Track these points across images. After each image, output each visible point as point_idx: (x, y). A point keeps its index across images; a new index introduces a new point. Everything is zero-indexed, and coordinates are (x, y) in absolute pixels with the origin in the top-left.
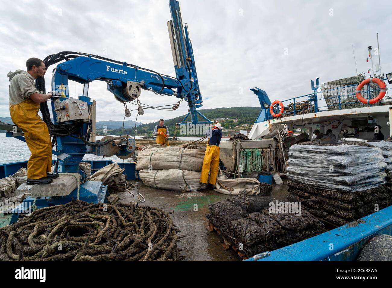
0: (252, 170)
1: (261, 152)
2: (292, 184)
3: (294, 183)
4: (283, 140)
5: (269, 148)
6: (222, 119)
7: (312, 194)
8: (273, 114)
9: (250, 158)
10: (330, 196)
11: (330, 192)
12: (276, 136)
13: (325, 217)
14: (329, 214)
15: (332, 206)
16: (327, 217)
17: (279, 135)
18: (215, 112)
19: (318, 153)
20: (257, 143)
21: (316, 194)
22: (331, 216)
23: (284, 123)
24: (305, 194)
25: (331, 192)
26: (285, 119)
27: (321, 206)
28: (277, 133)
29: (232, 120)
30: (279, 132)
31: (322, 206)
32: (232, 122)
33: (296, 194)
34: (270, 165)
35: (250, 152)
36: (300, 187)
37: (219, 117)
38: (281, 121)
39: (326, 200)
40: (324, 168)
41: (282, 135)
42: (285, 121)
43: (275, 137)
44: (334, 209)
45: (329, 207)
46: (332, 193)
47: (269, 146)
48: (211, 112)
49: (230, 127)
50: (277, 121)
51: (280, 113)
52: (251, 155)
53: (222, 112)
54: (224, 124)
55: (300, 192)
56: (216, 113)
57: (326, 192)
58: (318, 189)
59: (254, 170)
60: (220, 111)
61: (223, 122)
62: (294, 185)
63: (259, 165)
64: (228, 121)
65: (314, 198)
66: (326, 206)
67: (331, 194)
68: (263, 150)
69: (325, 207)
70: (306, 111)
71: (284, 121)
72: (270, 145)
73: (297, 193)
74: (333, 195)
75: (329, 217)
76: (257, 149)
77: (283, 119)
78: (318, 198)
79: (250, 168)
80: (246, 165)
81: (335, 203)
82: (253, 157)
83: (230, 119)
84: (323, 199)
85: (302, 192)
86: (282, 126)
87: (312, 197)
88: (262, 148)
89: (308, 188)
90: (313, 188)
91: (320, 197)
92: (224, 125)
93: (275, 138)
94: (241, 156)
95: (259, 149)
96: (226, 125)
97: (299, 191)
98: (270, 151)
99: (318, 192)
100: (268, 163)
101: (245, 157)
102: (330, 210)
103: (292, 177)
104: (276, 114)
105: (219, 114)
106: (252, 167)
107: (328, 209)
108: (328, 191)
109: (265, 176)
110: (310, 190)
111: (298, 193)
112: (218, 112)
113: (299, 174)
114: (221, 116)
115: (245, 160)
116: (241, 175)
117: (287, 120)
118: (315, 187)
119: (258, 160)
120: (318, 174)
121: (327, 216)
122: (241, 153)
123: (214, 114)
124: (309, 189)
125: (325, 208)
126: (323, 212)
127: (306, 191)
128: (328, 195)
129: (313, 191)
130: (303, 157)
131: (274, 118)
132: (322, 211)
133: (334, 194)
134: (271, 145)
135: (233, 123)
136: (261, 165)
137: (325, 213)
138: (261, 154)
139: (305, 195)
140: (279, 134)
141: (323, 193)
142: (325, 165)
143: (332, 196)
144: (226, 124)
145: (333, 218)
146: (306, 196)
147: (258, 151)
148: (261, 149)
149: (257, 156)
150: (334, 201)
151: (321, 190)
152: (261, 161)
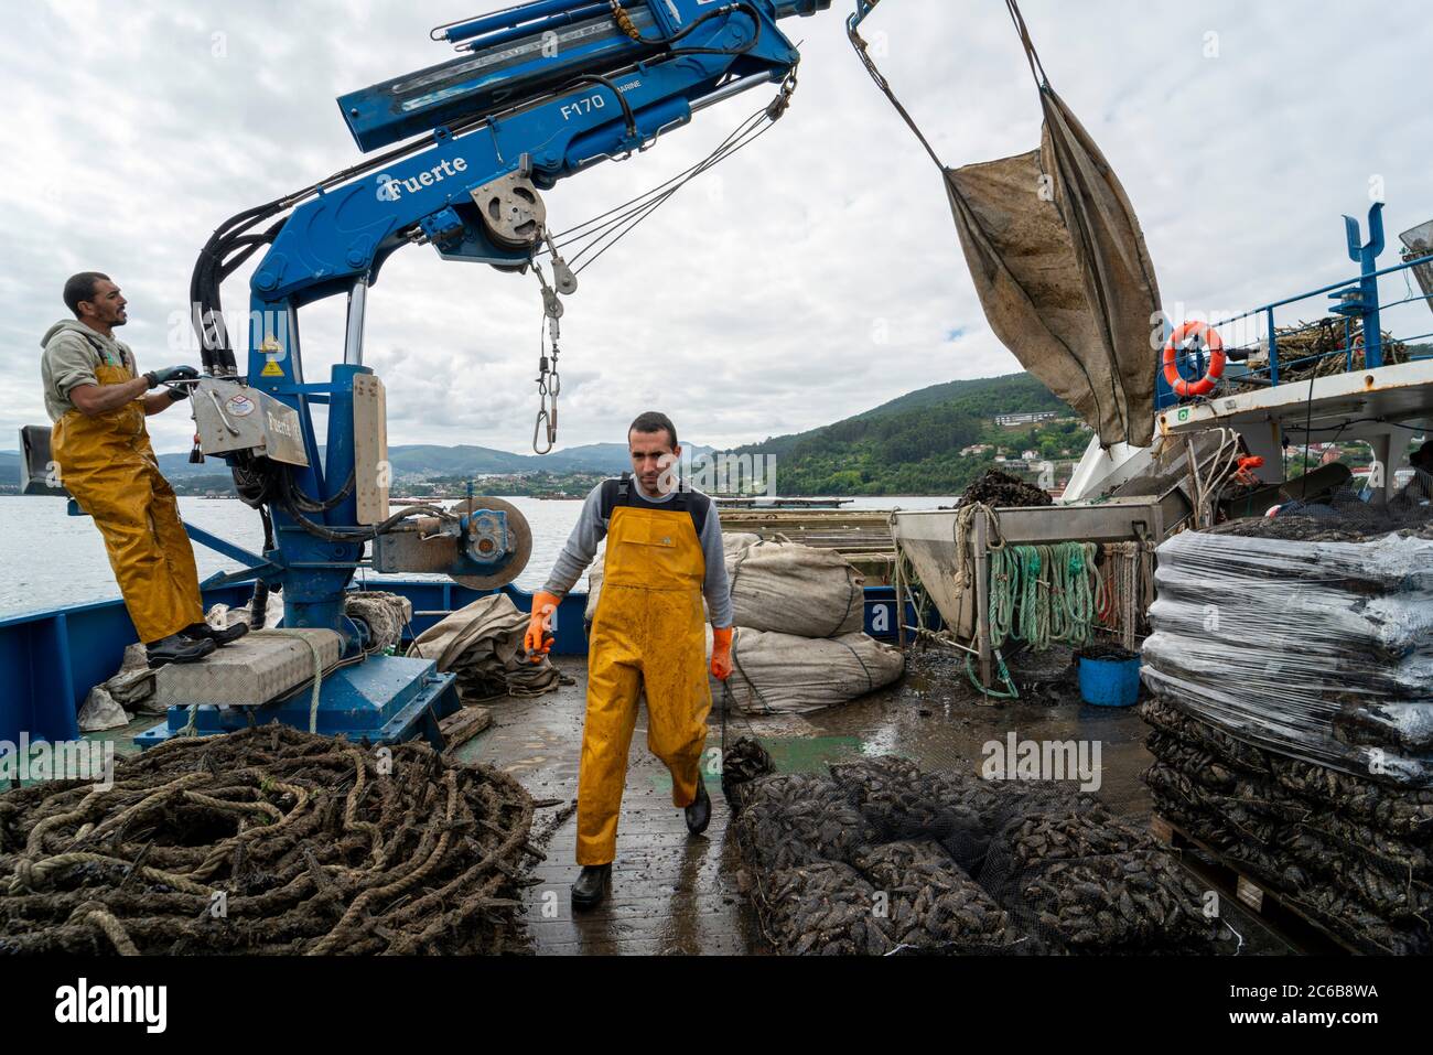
0: (1048, 636)
1: (1090, 559)
2: (1159, 717)
3: (1168, 714)
4: (1212, 503)
5: (1135, 537)
6: (1028, 417)
7: (1244, 773)
8: (1178, 383)
9: (1037, 584)
10: (1320, 792)
11: (1320, 772)
12: (1182, 484)
13: (1294, 893)
14: (1316, 880)
15: (1328, 842)
16: (1302, 894)
17: (1198, 480)
18: (996, 392)
19: (1276, 577)
20: (1074, 519)
21: (1260, 776)
22: (1323, 890)
23: (1227, 421)
24: (1214, 768)
25: (1323, 775)
26: (1229, 402)
27: (1280, 835)
28: (1185, 470)
29: (1072, 419)
30: (1198, 464)
31: (1284, 838)
32: (1071, 428)
33: (1178, 765)
34: (1138, 615)
35: (1037, 559)
36: (1193, 736)
37: (1014, 410)
38: (1213, 416)
39: (1301, 809)
40: (1299, 652)
41: (1213, 481)
42: (1233, 411)
43: (1174, 487)
44: (1340, 858)
45: (1317, 846)
46: (1332, 780)
47: (1136, 532)
48: (982, 393)
49: (1066, 452)
50: (1195, 414)
51: (1207, 376)
52: (1042, 570)
53: (1026, 389)
54: (1039, 439)
55: (1193, 756)
56: (1003, 397)
57: (1301, 773)
58: (1267, 754)
59: (1059, 634)
60: (1017, 387)
61: (1033, 430)
62: (1170, 723)
63: (1081, 613)
64: (1053, 424)
65: (1249, 792)
66: (1300, 841)
67: (1326, 785)
68: (1101, 550)
69: (1296, 845)
70: (1341, 360)
71: (1226, 413)
72: (1140, 528)
73: (1183, 761)
74: (1332, 794)
75: (1313, 893)
76: (1073, 544)
77: (1221, 406)
78: (1267, 795)
79: (1039, 628)
80: (1016, 614)
81: (1341, 832)
82: (1050, 578)
83: (1064, 417)
84: (1288, 803)
85: (1204, 758)
86: (1216, 435)
87: (1243, 789)
88: (1099, 541)
89: (1228, 741)
90: (1247, 747)
91: (1276, 794)
92: (1039, 444)
93: (1178, 489)
94: (993, 576)
95: (1083, 546)
96: (1048, 441)
97: (1190, 751)
98: (1140, 550)
99: (1267, 765)
100: (1127, 606)
101: (1012, 580)
102: (1320, 862)
103: (1164, 684)
104: (1192, 381)
105: (1014, 398)
106: (1046, 623)
107: (1308, 855)
108: (1310, 766)
109: (1105, 664)
110: (1236, 755)
111: (1186, 764)
112: (1012, 388)
113: (1191, 676)
114: (1023, 406)
115: (1012, 593)
116: (999, 657)
117: (1240, 409)
118: (1253, 744)
119: (1075, 591)
120: (1272, 679)
121: (1305, 887)
122: (994, 561)
123: (994, 399)
124: (1229, 748)
125: (1295, 850)
126: (1289, 864)
127: (1218, 759)
128: (1309, 786)
129: (1248, 760)
130: (1211, 591)
131: (1186, 399)
132: (1283, 860)
133: (1339, 788)
134: (1144, 523)
135: (1077, 433)
136: (1090, 615)
137: (1294, 874)
138: (1094, 568)
139: (1212, 773)
140: (1197, 475)
141: (1289, 777)
142: (1304, 637)
143: (1328, 793)
144: (1044, 437)
145: (1330, 905)
146: (1218, 782)
147: (1075, 554)
148: (1094, 546)
149: (1074, 574)
150: (1340, 820)
151: (1281, 759)
152: (1090, 595)
